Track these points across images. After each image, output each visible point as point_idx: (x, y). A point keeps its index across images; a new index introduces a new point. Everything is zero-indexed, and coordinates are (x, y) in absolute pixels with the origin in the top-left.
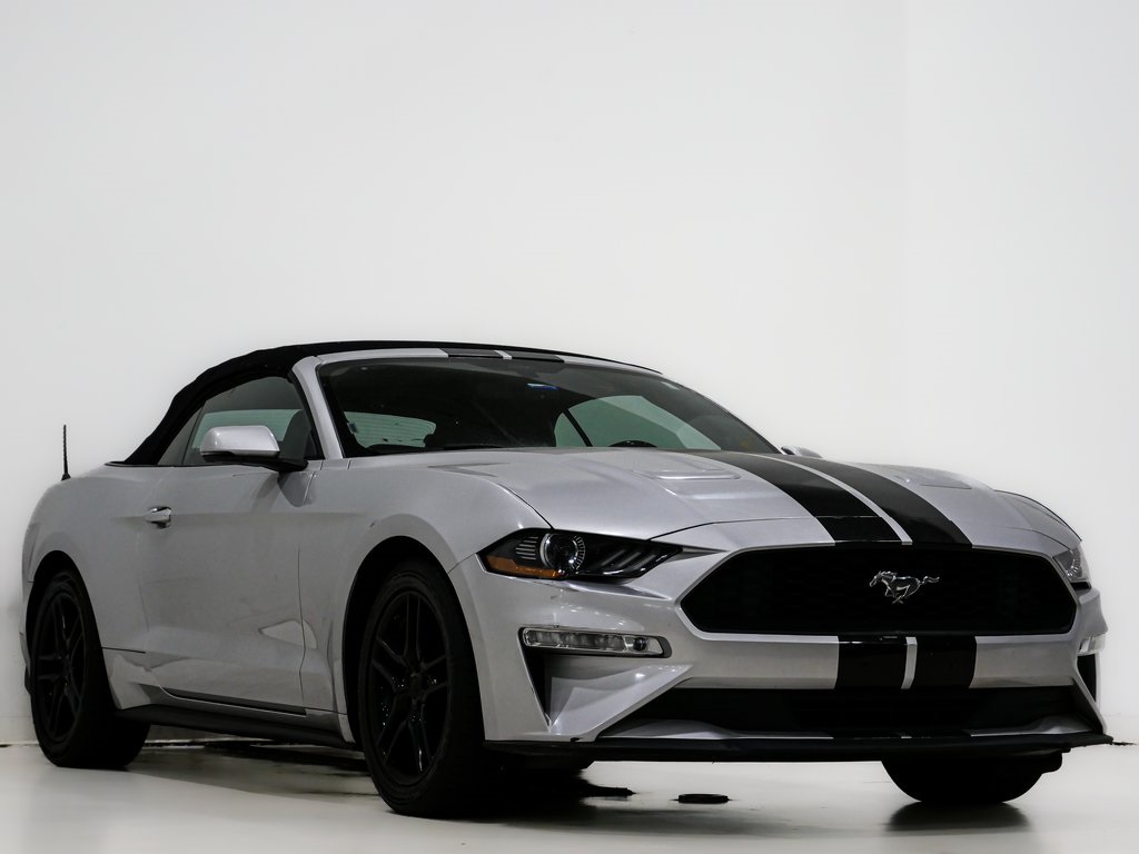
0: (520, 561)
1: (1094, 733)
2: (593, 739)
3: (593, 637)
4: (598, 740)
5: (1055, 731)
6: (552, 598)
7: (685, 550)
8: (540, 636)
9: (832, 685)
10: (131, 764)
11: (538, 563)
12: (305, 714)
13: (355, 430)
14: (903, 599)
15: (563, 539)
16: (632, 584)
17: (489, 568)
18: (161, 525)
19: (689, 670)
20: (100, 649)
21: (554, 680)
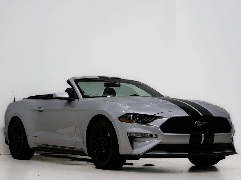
0: (127, 119)
1: (233, 152)
2: (142, 154)
3: (142, 134)
4: (144, 154)
5: (228, 152)
6: (134, 127)
7: (160, 117)
8: (131, 134)
9: (188, 143)
10: (31, 159)
11: (130, 120)
12: (76, 149)
13: (84, 93)
14: (201, 126)
15: (135, 115)
16: (150, 124)
17: (120, 121)
18: (40, 111)
19: (162, 140)
20: (26, 136)
21: (134, 142)
